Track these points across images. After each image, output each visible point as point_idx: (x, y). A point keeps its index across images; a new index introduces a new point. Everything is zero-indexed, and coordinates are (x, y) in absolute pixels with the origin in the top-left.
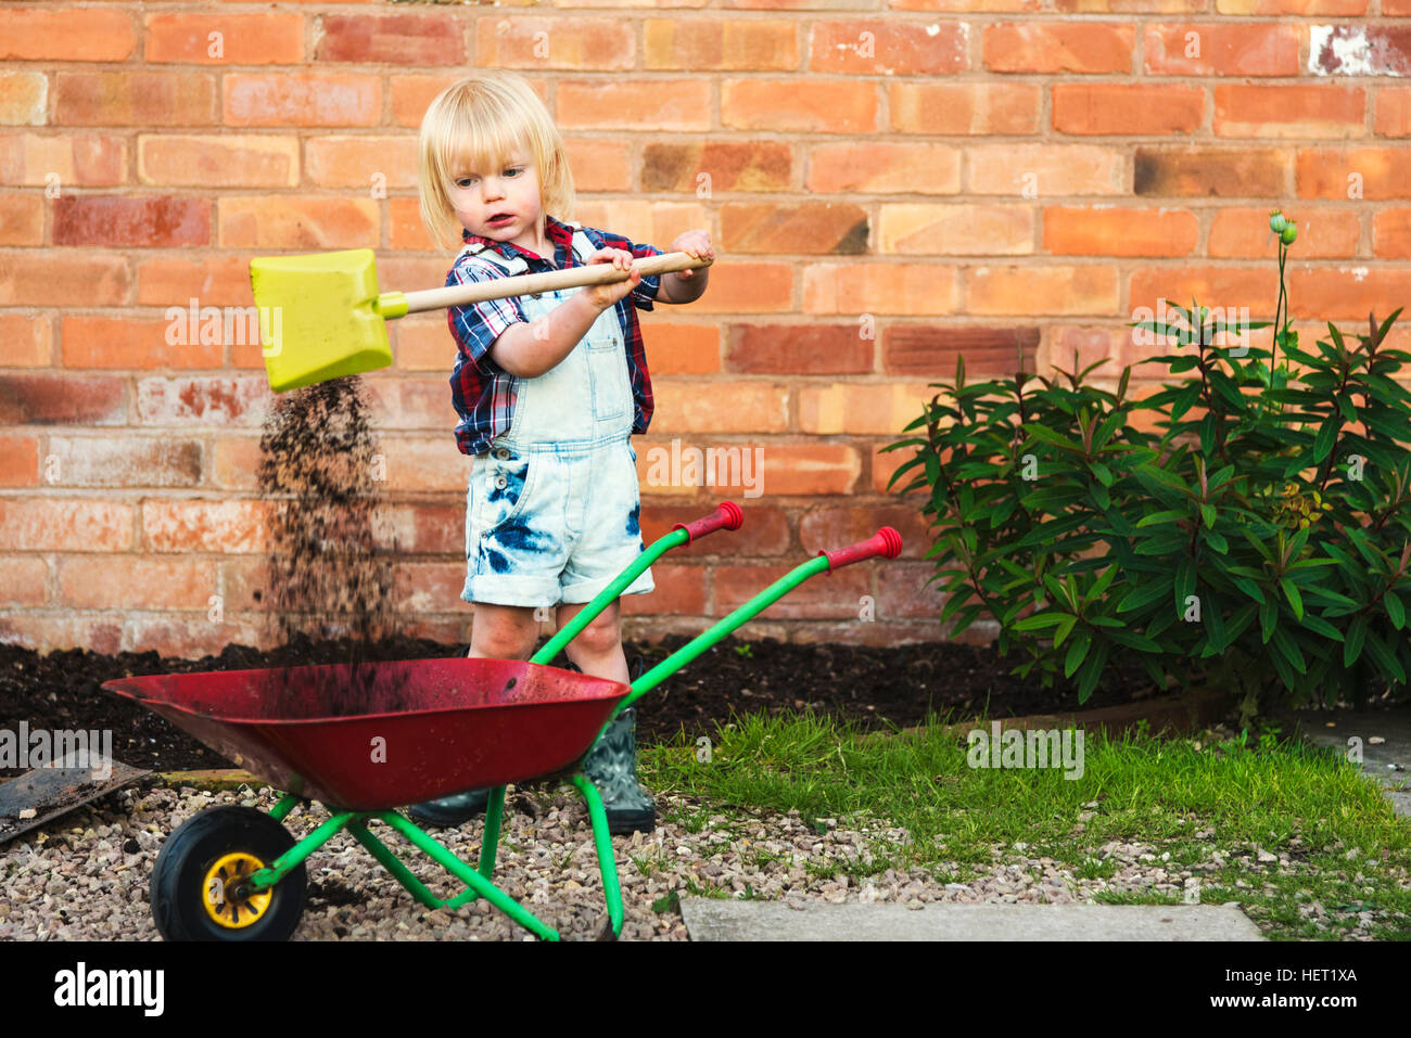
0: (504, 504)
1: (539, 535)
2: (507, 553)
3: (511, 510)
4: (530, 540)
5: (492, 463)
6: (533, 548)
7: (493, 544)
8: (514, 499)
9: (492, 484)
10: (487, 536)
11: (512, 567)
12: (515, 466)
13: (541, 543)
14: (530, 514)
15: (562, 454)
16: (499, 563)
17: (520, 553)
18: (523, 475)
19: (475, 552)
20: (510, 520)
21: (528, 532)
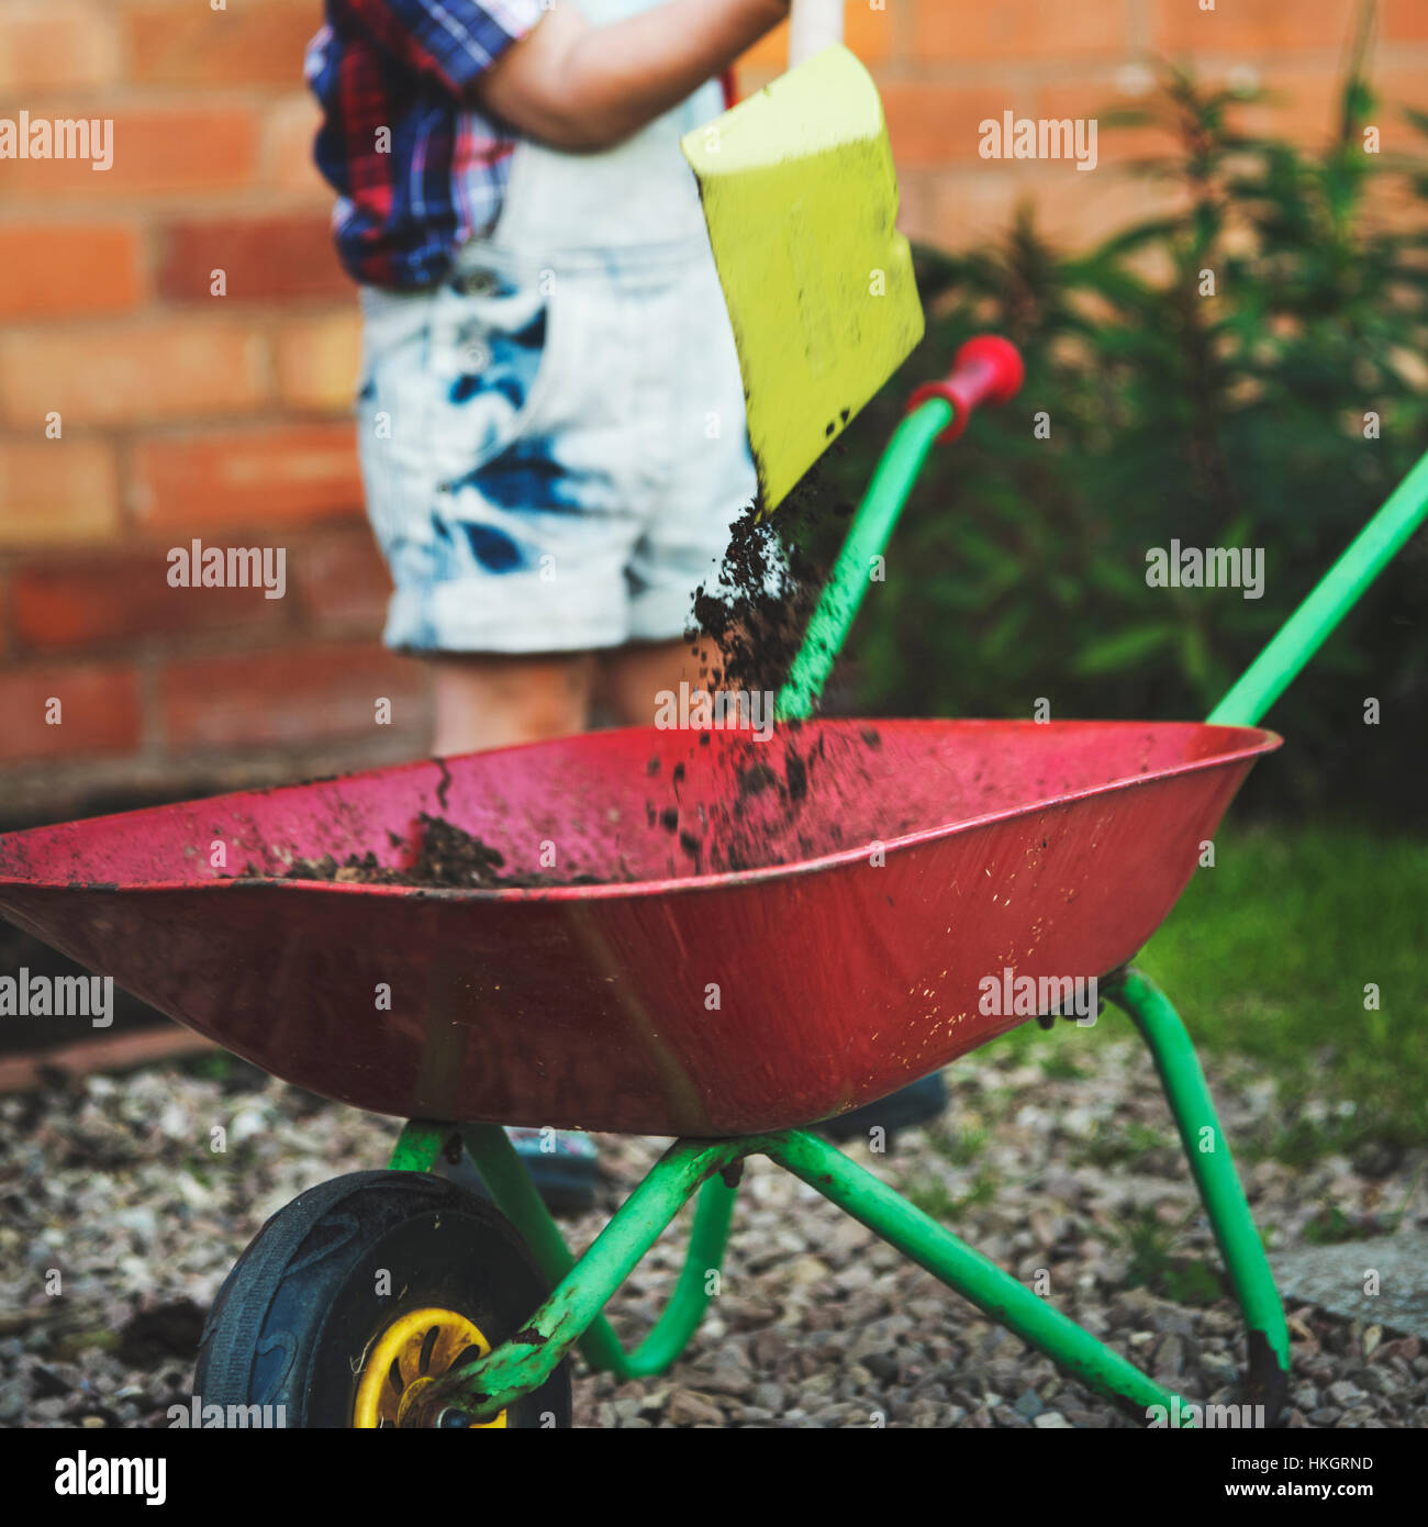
0: (489, 408)
1: (581, 477)
2: (512, 524)
3: (509, 426)
4: (565, 489)
5: (449, 309)
6: (571, 509)
7: (474, 507)
8: (514, 393)
9: (451, 362)
10: (452, 488)
11: (529, 556)
12: (511, 314)
13: (588, 495)
14: (563, 427)
15: (628, 281)
16: (496, 553)
17: (549, 522)
18: (534, 335)
19: (423, 532)
20: (513, 449)
21: (555, 471)
